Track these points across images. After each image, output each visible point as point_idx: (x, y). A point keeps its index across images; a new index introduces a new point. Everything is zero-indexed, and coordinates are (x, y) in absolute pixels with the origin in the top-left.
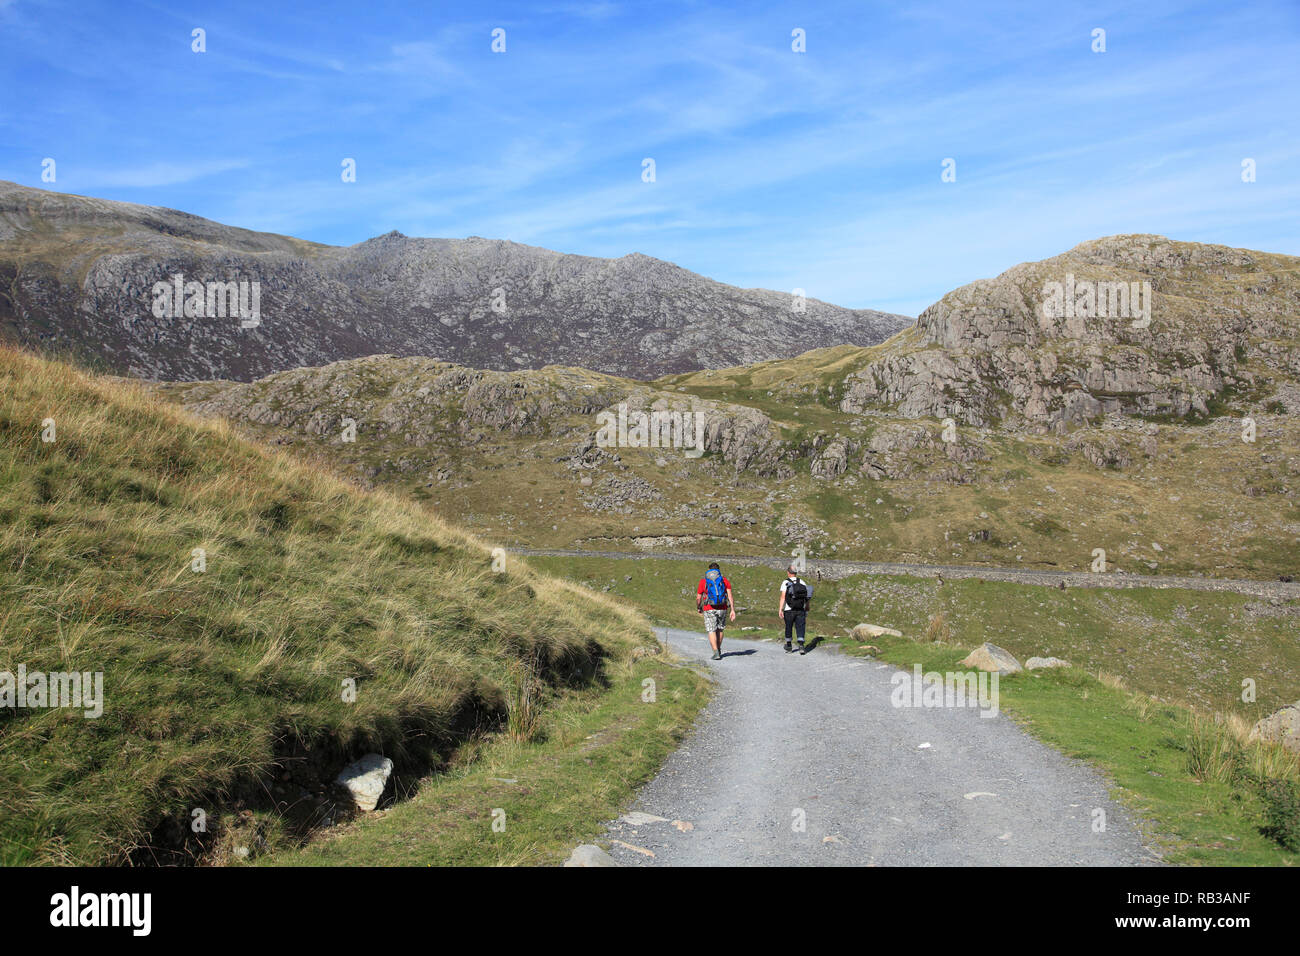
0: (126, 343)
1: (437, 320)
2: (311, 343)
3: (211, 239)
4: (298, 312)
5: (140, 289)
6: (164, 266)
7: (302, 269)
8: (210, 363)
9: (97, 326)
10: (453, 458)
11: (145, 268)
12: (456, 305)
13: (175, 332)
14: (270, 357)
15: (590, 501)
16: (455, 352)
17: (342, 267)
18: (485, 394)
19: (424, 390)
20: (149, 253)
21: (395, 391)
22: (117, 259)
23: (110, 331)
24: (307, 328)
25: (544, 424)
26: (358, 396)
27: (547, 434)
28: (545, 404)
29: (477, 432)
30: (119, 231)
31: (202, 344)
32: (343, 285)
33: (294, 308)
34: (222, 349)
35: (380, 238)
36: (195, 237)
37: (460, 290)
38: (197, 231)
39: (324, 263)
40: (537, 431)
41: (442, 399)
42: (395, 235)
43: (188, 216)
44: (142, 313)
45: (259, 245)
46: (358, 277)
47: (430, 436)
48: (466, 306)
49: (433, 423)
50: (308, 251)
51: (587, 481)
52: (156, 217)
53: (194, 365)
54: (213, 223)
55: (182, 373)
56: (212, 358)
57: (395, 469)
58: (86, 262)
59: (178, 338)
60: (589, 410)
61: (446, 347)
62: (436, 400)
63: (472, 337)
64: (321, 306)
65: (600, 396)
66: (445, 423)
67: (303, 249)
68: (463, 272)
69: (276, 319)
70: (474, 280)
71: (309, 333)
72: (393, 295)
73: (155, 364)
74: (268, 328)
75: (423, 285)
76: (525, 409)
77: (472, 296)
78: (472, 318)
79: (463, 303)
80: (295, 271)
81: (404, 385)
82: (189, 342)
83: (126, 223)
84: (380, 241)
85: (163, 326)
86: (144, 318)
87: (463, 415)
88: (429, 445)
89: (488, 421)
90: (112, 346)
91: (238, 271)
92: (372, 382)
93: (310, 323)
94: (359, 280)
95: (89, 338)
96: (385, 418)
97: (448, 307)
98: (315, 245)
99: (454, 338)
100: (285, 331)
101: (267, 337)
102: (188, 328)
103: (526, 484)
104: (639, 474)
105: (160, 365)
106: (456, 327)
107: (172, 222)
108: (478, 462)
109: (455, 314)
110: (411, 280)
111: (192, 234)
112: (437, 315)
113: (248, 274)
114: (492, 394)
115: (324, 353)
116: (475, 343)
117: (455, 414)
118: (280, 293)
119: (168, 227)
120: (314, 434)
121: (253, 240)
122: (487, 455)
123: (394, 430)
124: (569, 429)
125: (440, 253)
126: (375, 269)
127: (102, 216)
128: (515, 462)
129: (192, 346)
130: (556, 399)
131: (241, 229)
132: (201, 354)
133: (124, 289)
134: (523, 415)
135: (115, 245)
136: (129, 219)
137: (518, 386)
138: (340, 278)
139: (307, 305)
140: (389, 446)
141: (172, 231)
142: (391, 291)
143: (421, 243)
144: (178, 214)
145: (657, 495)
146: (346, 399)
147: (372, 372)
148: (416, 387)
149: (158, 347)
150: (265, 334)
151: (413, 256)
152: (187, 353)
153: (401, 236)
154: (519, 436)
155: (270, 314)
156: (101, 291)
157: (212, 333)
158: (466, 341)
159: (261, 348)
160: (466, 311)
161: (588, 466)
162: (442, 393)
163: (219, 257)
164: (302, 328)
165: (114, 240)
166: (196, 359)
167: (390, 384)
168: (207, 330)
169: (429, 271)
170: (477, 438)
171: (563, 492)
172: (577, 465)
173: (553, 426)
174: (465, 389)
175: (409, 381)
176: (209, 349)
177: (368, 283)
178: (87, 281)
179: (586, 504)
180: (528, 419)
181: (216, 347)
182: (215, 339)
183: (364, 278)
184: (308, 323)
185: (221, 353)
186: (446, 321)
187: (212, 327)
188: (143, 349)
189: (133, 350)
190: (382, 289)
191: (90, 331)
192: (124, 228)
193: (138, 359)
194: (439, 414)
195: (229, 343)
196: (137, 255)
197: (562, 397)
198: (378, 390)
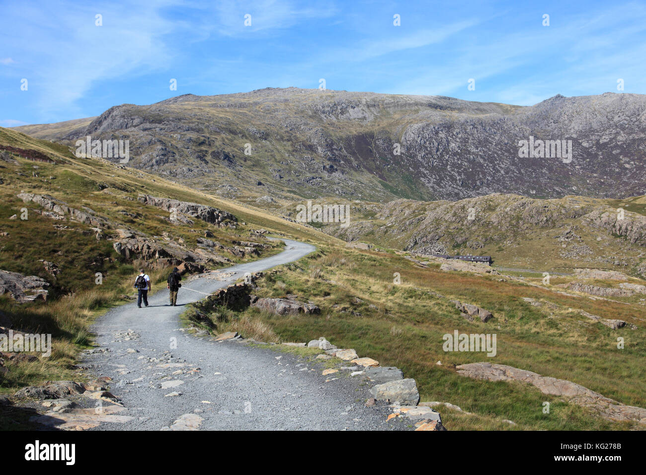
0: (419, 166)
1: (580, 144)
2: (507, 162)
3: (460, 110)
4: (501, 145)
5: (425, 140)
6: (436, 128)
7: (504, 122)
8: (456, 175)
9: (408, 160)
10: (514, 236)
11: (428, 130)
12: (592, 135)
13: (441, 160)
14: (486, 171)
15: (563, 254)
16: (589, 162)
17: (528, 118)
18: (532, 210)
19: (508, 209)
20: (430, 122)
21: (498, 209)
22: (416, 126)
23: (412, 161)
24: (505, 154)
25: (553, 222)
26: (484, 211)
27: (554, 227)
28: (555, 215)
29: (526, 225)
30: (417, 111)
31: (454, 165)
32: (528, 128)
33: (499, 144)
34: (462, 167)
35: (550, 99)
36: (452, 109)
37: (595, 126)
38: (453, 106)
39: (518, 117)
40: (550, 225)
41: (515, 212)
42: (559, 97)
43: (449, 99)
44: (426, 152)
45: (484, 110)
46: (536, 122)
47: (507, 227)
48: (598, 135)
49: (510, 222)
50: (510, 110)
51: (564, 246)
52: (434, 101)
53: (449, 176)
54: (462, 100)
55: (444, 180)
56: (458, 172)
57: (492, 239)
58: (403, 129)
59: (443, 163)
60: (575, 217)
61: (584, 159)
62: (512, 213)
63: (600, 153)
64: (514, 141)
65: (581, 211)
66: (514, 222)
67: (507, 109)
68: (598, 115)
69: (490, 150)
70: (604, 119)
71: (507, 157)
72: (555, 131)
73: (432, 176)
74: (485, 156)
75: (573, 125)
76: (546, 217)
77: (602, 129)
78: (601, 142)
79: (597, 134)
80: (501, 123)
81: (501, 207)
82: (447, 165)
83: (420, 107)
84: (549, 101)
85: (436, 157)
86: (427, 154)
87: (521, 219)
88: (507, 230)
89: (531, 221)
90: (413, 168)
91: (471, 127)
92: (490, 205)
93: (508, 151)
94: (537, 125)
95: (404, 165)
96: (492, 220)
97: (587, 136)
98: (514, 106)
99: (589, 154)
100: (494, 157)
101: (485, 160)
102: (447, 158)
103: (539, 247)
104: (587, 244)
105: (434, 176)
106: (592, 147)
107: (443, 103)
108: (524, 237)
109: (591, 140)
110: (566, 122)
111: (451, 108)
112: (580, 141)
113: (477, 128)
114: (534, 210)
115: (514, 167)
116: (601, 157)
117: (519, 218)
118: (492, 136)
119: (439, 106)
120: (466, 225)
121: (481, 107)
122: (528, 235)
123: (495, 224)
124: (563, 225)
125: (584, 105)
126: (545, 118)
127: (410, 104)
128: (538, 237)
129: (448, 167)
130: (561, 212)
131: (475, 102)
132: (453, 170)
133: (419, 141)
134: (545, 219)
135: (415, 119)
136: (422, 105)
137: (545, 207)
138: (526, 124)
139: (506, 141)
140: (492, 231)
141: (441, 108)
142: (555, 129)
143: (573, 100)
144: (445, 98)
145: (591, 253)
146: (479, 212)
147: (491, 201)
148: (506, 207)
149: (433, 168)
150: (484, 158)
151: (569, 108)
152: (446, 170)
153: (562, 97)
154: (542, 227)
155: (487, 148)
156: (409, 142)
157: (458, 160)
158: (596, 155)
159: (481, 166)
160: (598, 138)
161: (567, 240)
162: (515, 210)
163: (462, 120)
164: (503, 154)
165: (415, 116)
166: (450, 173)
167: (497, 206)
168: (456, 158)
169: (577, 116)
170: (525, 228)
171: (553, 250)
172: (562, 240)
173: (557, 223)
174: (524, 208)
175: (504, 205)
176: (457, 167)
177: (542, 125)
178: (403, 138)
179: (561, 255)
180: (547, 220)
181: (460, 166)
182: (459, 162)
183: (540, 123)
184: (506, 151)
185: (462, 169)
186: (585, 144)
187: (458, 157)
188: (426, 169)
189: (422, 170)
190: (549, 129)
191: (404, 162)
192: (419, 109)
193: (424, 174)
194: (512, 218)
195: (466, 164)
196: (425, 123)
197: (563, 211)
198: (491, 209)
